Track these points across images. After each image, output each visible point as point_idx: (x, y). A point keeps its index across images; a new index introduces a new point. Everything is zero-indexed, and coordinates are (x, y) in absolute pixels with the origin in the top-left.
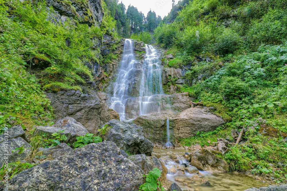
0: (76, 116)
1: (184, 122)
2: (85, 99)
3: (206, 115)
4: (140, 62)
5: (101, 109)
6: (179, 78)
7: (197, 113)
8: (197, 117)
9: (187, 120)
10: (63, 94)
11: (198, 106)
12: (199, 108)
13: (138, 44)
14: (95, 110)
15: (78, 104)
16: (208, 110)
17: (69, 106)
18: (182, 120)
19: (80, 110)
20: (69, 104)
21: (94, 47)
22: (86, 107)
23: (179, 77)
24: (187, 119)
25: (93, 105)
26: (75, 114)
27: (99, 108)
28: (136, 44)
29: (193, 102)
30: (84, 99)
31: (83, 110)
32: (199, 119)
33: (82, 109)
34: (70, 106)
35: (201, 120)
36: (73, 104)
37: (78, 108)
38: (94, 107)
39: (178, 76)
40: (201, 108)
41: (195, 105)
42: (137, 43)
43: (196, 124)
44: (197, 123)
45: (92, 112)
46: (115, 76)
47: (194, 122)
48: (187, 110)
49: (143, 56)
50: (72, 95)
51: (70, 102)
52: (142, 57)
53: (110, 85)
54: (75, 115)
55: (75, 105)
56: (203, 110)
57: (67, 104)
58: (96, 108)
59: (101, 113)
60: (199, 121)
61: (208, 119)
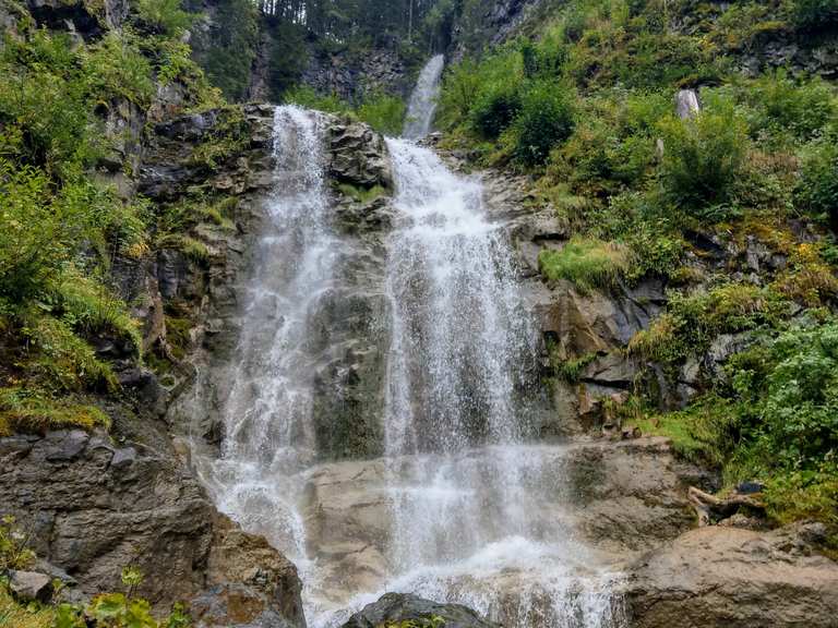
0: (93, 578)
1: (675, 609)
2: (127, 482)
3: (788, 566)
4: (368, 251)
5: (206, 538)
6: (602, 354)
7: (739, 555)
8: (746, 579)
9: (694, 596)
10: (25, 455)
11: (738, 518)
12: (740, 525)
13: (348, 139)
14: (181, 545)
15: (101, 507)
16: (797, 541)
17: (60, 520)
18: (668, 598)
19: (110, 545)
20: (59, 510)
21: (113, 157)
22: (141, 529)
23: (600, 344)
24: (695, 588)
25: (169, 510)
26: (86, 572)
27: (201, 531)
28: (337, 142)
29: (707, 496)
30: (121, 480)
31: (128, 547)
32: (756, 590)
33: (120, 539)
34: (65, 524)
35: (768, 597)
36: (77, 509)
37: (104, 535)
38: (177, 526)
39: (596, 338)
40: (755, 528)
41: (719, 513)
42: (342, 132)
43: (742, 616)
44: (750, 614)
45: (167, 555)
46: (225, 327)
47: (730, 606)
48: (680, 541)
49: (382, 211)
50: (74, 459)
51: (62, 502)
52: (378, 222)
53: (198, 387)
54: (87, 576)
55: (90, 515)
56: (769, 539)
57: (50, 508)
58: (187, 534)
59: (212, 560)
60: (756, 600)
61: (806, 591)
